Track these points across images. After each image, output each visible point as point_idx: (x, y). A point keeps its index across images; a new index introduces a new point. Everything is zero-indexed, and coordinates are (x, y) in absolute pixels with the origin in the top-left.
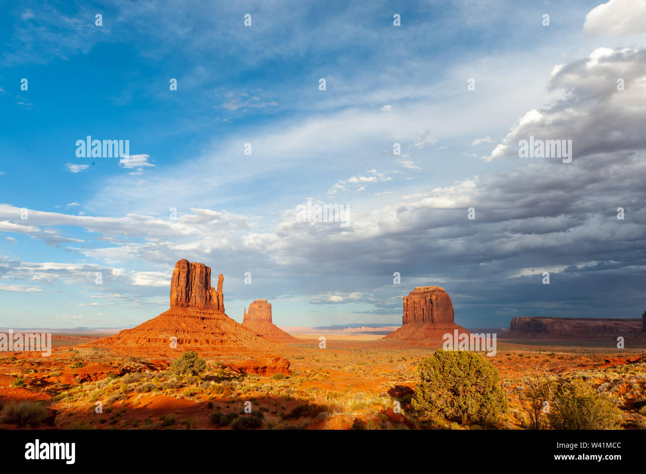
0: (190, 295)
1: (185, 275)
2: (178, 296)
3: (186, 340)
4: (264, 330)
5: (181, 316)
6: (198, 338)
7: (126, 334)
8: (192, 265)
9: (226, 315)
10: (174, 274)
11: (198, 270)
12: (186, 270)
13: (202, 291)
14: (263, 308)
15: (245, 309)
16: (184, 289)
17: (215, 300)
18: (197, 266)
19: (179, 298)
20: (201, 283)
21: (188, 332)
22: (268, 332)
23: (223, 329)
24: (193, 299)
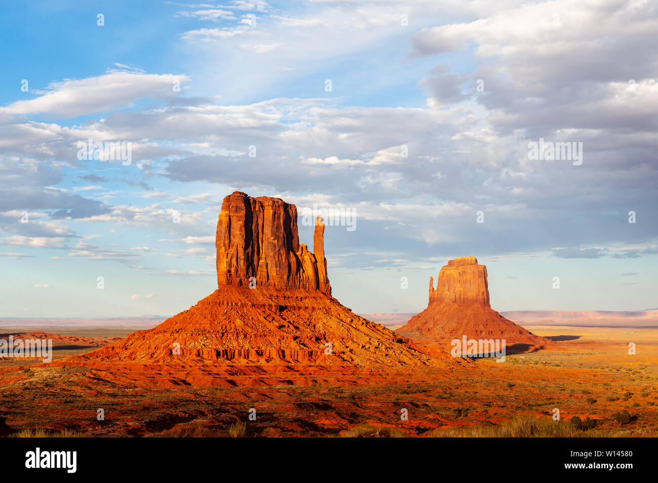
0: (255, 263)
1: (241, 223)
2: (230, 265)
3: (240, 352)
4: (472, 324)
5: (236, 304)
6: (263, 348)
7: (138, 339)
8: (255, 201)
9: (334, 301)
10: (220, 222)
11: (269, 212)
12: (243, 213)
13: (279, 254)
14: (469, 276)
15: (432, 279)
16: (241, 250)
17: (309, 271)
18: (266, 204)
19: (233, 270)
20: (277, 237)
21: (245, 336)
22: (481, 326)
23: (321, 329)
24: (261, 271)
